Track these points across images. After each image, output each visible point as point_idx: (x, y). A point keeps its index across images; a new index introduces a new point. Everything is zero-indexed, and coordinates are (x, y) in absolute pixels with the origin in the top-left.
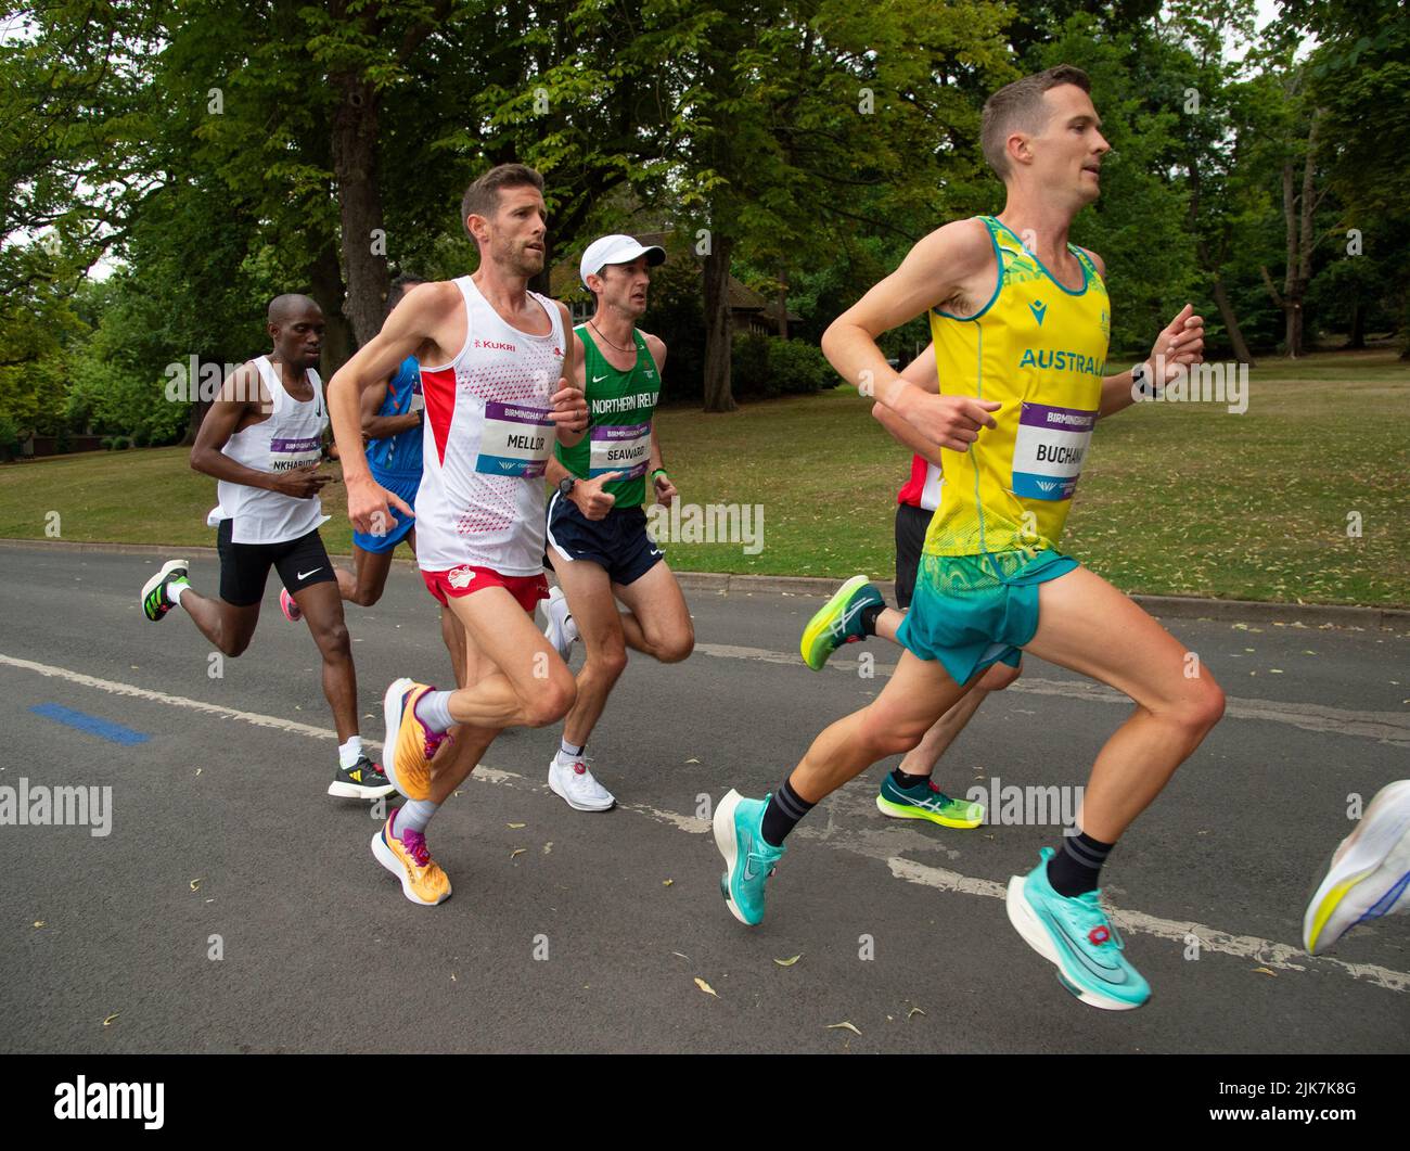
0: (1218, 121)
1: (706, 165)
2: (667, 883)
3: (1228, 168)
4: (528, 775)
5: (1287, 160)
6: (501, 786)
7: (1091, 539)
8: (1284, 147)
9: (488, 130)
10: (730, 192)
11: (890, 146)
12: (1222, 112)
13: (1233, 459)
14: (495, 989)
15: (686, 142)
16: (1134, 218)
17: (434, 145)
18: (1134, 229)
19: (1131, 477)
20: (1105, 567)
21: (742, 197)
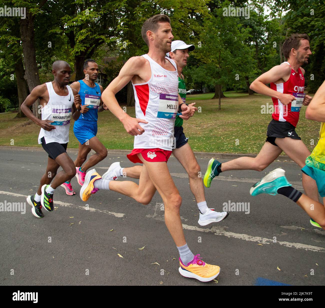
0: (263, 30)
1: (127, 39)
2: (111, 230)
3: (266, 43)
4: (75, 204)
5: (280, 41)
6: (67, 207)
7: (228, 140)
8: (279, 38)
9: (66, 27)
10: (133, 46)
11: (177, 35)
12: (264, 28)
13: (265, 119)
14: (65, 259)
15: (122, 32)
16: (240, 55)
17: (50, 31)
18: (240, 58)
19: (239, 123)
20: (231, 147)
21: (137, 48)
